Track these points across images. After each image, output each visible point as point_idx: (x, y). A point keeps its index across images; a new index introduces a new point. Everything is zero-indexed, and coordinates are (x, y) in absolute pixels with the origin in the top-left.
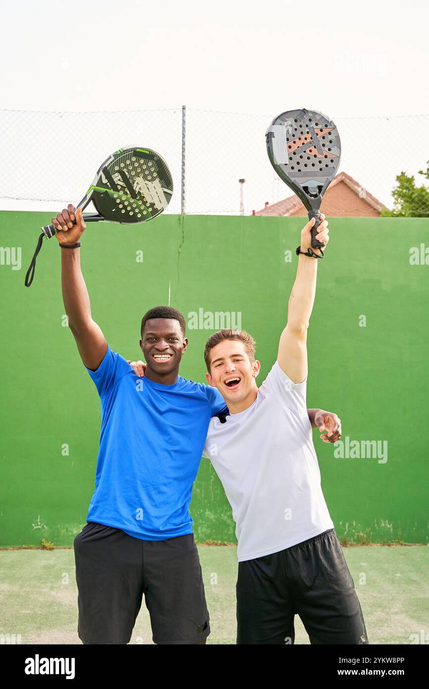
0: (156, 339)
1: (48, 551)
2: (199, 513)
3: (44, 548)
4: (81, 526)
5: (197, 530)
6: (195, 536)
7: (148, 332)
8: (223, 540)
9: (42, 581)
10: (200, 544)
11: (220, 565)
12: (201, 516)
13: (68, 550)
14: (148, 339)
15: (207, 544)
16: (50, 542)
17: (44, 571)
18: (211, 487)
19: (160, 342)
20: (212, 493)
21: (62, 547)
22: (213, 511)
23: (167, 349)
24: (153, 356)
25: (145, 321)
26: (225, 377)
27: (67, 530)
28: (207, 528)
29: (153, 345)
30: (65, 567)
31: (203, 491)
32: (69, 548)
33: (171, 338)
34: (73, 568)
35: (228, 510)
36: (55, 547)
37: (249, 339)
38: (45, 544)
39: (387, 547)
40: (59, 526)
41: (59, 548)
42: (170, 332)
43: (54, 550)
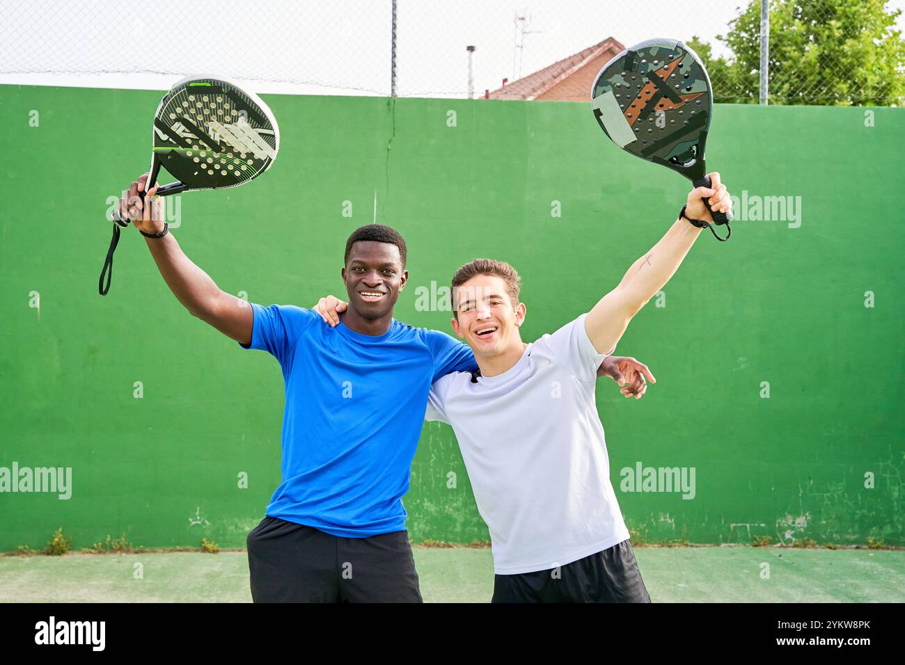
0: (364, 269)
1: (212, 555)
2: (414, 504)
3: (205, 550)
4: (255, 521)
5: (412, 527)
6: (409, 535)
7: (355, 259)
8: (447, 540)
9: (204, 594)
10: (415, 545)
11: (443, 573)
12: (418, 508)
13: (238, 553)
14: (354, 269)
15: (426, 545)
16: (213, 543)
17: (207, 580)
18: (431, 470)
19: (370, 276)
20: (433, 478)
21: (230, 549)
22: (434, 502)
23: (380, 284)
24: (360, 293)
25: (353, 243)
26: (476, 326)
27: (237, 527)
28: (426, 524)
29: (360, 278)
30: (234, 575)
31: (421, 475)
32: (240, 551)
33: (386, 270)
34: (245, 578)
35: (455, 500)
36: (220, 549)
37: (511, 274)
38: (206, 545)
39: (666, 549)
40: (225, 521)
41: (226, 551)
42: (385, 261)
43: (219, 553)
